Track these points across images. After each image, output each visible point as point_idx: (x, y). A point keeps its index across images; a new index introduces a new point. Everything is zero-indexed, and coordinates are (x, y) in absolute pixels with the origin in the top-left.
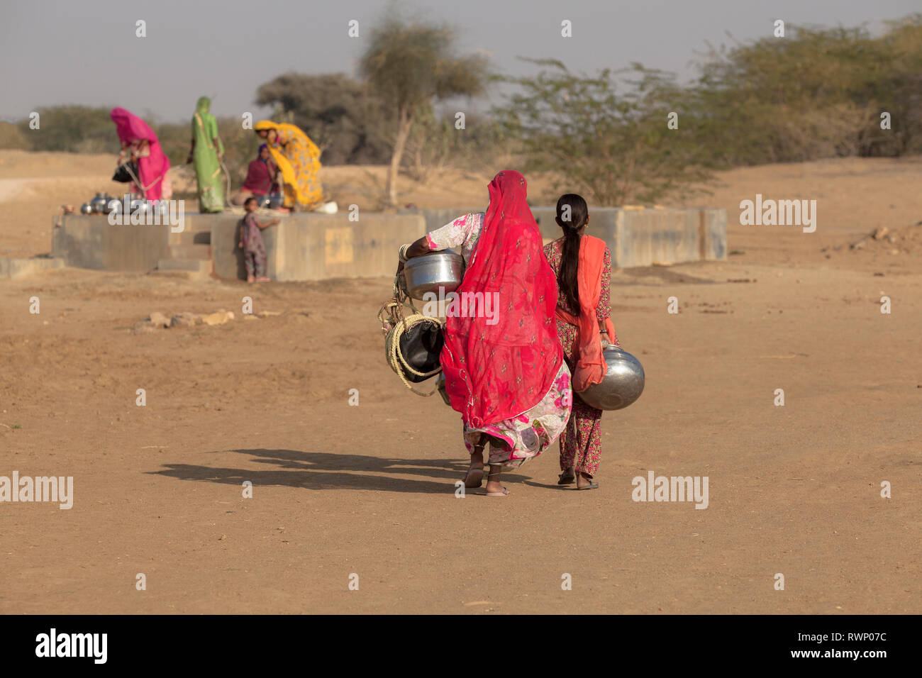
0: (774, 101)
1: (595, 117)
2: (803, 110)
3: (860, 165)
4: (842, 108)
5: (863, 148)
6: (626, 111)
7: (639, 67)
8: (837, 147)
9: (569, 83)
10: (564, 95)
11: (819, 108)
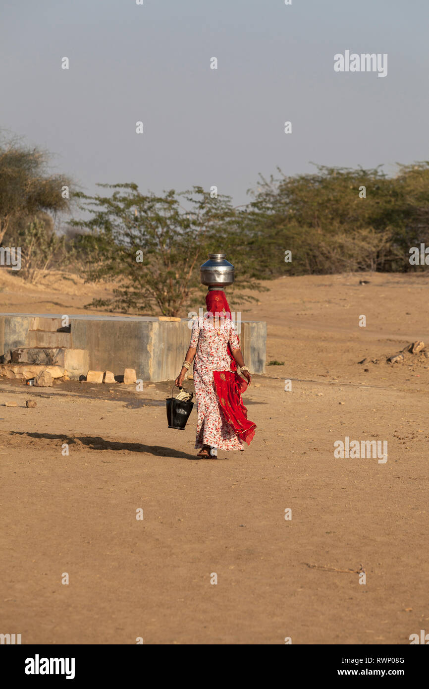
0: (311, 225)
1: (160, 230)
2: (333, 233)
3: (377, 278)
4: (364, 232)
5: (379, 264)
6: (187, 226)
7: (200, 191)
8: (359, 263)
9: (140, 200)
10: (134, 210)
11: (346, 231)
